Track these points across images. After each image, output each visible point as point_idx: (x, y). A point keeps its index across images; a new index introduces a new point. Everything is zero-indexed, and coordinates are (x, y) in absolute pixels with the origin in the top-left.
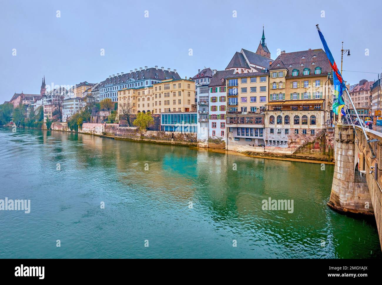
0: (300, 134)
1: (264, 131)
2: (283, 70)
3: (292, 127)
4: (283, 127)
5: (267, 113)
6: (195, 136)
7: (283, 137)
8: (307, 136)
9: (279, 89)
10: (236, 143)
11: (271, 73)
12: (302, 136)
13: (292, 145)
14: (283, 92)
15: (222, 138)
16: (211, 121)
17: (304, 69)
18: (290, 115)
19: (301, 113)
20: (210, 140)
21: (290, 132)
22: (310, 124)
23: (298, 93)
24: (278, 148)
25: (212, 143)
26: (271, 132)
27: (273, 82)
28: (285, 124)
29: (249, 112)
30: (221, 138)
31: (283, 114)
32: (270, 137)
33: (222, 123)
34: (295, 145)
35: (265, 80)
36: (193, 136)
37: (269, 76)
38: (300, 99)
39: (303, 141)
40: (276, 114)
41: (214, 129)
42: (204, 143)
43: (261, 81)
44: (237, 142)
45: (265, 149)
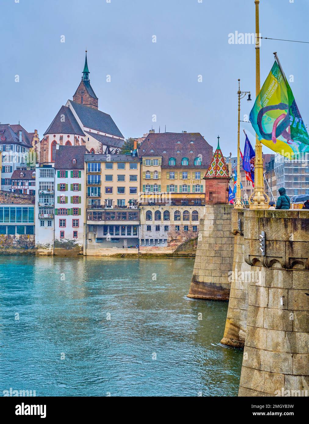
0: (182, 230)
1: (140, 229)
2: (158, 158)
3: (172, 224)
4: (163, 224)
5: (143, 207)
6: (32, 240)
7: (162, 234)
8: (189, 232)
9: (153, 179)
10: (99, 246)
11: (144, 160)
12: (183, 233)
13: (172, 244)
14: (159, 183)
15: (74, 241)
16: (57, 218)
17: (183, 159)
18: (170, 210)
19: (182, 209)
20: (56, 244)
21: (170, 229)
22: (192, 220)
23: (176, 185)
24: (156, 247)
25: (60, 248)
26: (148, 230)
27: (146, 171)
28: (164, 220)
29: (116, 206)
30: (72, 241)
31: (162, 209)
32: (147, 235)
33: (74, 220)
34: (176, 243)
35: (136, 167)
36: (28, 240)
37: (141, 163)
38: (178, 192)
39: (185, 238)
40: (153, 209)
41: (62, 229)
42: (47, 249)
43: (131, 167)
44: (100, 244)
45: (139, 250)
